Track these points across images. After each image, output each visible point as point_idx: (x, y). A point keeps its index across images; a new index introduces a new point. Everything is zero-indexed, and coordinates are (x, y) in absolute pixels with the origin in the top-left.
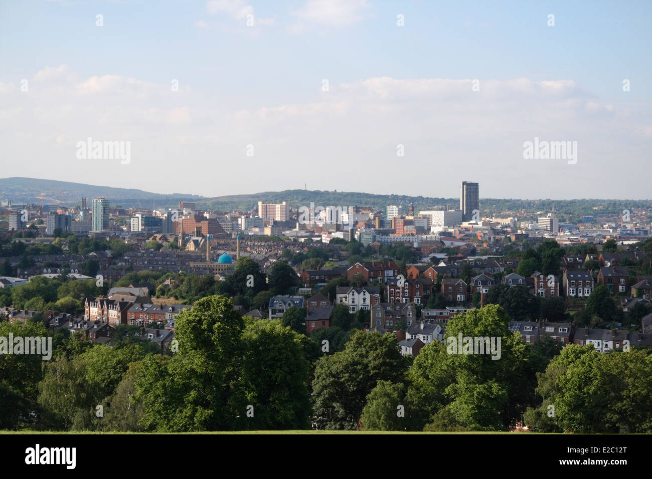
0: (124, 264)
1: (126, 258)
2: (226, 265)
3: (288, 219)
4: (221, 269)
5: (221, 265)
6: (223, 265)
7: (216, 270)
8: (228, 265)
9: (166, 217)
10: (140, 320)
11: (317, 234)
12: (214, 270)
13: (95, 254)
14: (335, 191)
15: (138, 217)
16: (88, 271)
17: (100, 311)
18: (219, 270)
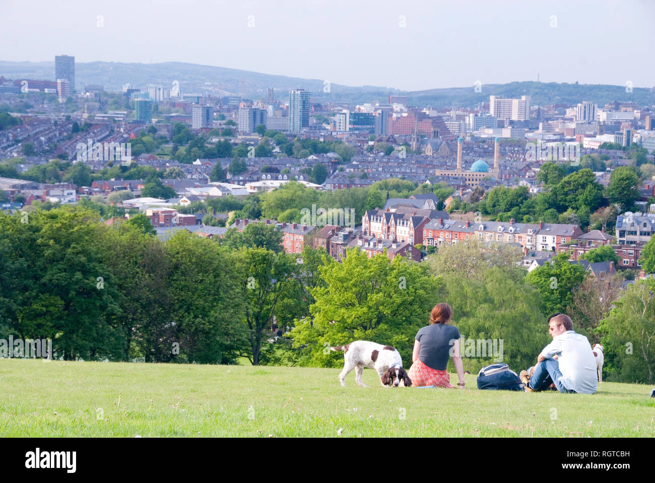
0: (352, 170)
1: (354, 163)
2: (482, 174)
3: (527, 119)
4: (475, 180)
5: (475, 174)
6: (478, 174)
7: (469, 180)
8: (484, 174)
9: (379, 114)
10: (439, 240)
11: (568, 137)
12: (466, 180)
13: (315, 158)
14: (577, 83)
15: (345, 114)
16: (314, 179)
17: (385, 227)
18: (473, 180)
